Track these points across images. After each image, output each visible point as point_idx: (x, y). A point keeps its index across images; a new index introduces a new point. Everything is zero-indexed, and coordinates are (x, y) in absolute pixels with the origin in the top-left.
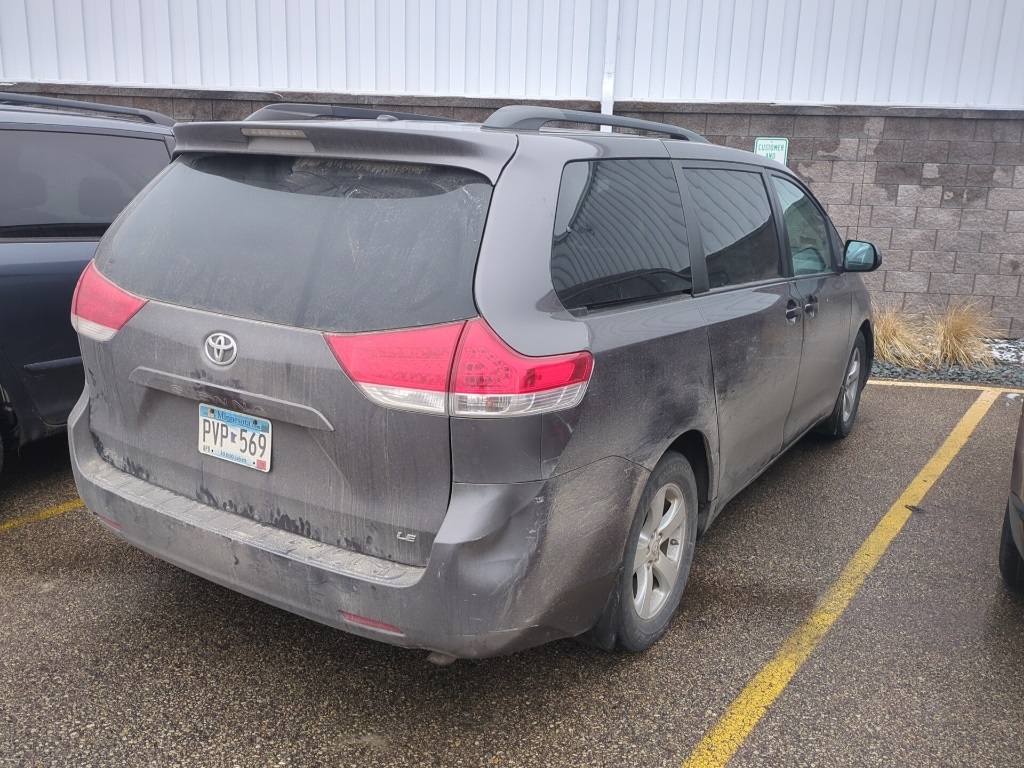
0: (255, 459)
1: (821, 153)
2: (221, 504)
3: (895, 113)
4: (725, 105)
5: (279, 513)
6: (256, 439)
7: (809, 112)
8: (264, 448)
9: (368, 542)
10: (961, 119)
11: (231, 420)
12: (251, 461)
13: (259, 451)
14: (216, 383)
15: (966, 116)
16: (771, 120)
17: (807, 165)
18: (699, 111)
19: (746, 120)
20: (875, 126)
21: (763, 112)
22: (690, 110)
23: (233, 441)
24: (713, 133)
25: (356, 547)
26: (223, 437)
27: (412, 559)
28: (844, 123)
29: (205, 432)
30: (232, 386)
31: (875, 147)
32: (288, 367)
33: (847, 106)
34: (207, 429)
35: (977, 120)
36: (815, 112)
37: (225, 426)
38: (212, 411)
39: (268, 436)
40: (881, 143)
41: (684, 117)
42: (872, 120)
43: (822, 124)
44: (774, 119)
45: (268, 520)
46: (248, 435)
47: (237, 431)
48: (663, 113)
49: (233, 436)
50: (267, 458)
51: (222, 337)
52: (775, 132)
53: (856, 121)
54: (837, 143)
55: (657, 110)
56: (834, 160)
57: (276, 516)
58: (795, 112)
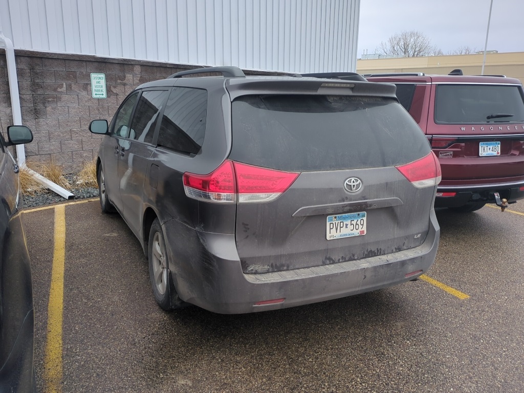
0: (358, 231)
1: (119, 81)
2: (337, 261)
3: (145, 64)
4: (73, 55)
5: (367, 250)
6: (359, 223)
7: (112, 61)
8: (363, 225)
9: (403, 245)
10: (166, 67)
11: (345, 218)
12: (356, 233)
13: (361, 226)
14: (354, 201)
15: (168, 66)
16: (96, 64)
17: (115, 87)
18: (61, 58)
19: (84, 64)
20: (137, 69)
21: (92, 60)
22: (56, 57)
23: (346, 227)
24: (69, 70)
25: (399, 249)
26: (341, 227)
27: (417, 244)
28: (126, 67)
29: (330, 229)
30: (362, 200)
31: (139, 79)
32: (387, 184)
33: (126, 59)
34: (332, 227)
35: (171, 68)
36: (114, 62)
37: (343, 222)
38: (335, 217)
39: (365, 219)
40: (141, 77)
41: (54, 61)
42: (136, 66)
43: (117, 67)
44: (97, 64)
45: (362, 256)
46: (354, 223)
47: (348, 222)
48: (42, 58)
49: (347, 225)
50: (365, 229)
51: (353, 179)
52: (99, 71)
53: (131, 66)
54: (125, 77)
55: (39, 56)
56: (125, 85)
57: (366, 253)
58: (106, 61)
